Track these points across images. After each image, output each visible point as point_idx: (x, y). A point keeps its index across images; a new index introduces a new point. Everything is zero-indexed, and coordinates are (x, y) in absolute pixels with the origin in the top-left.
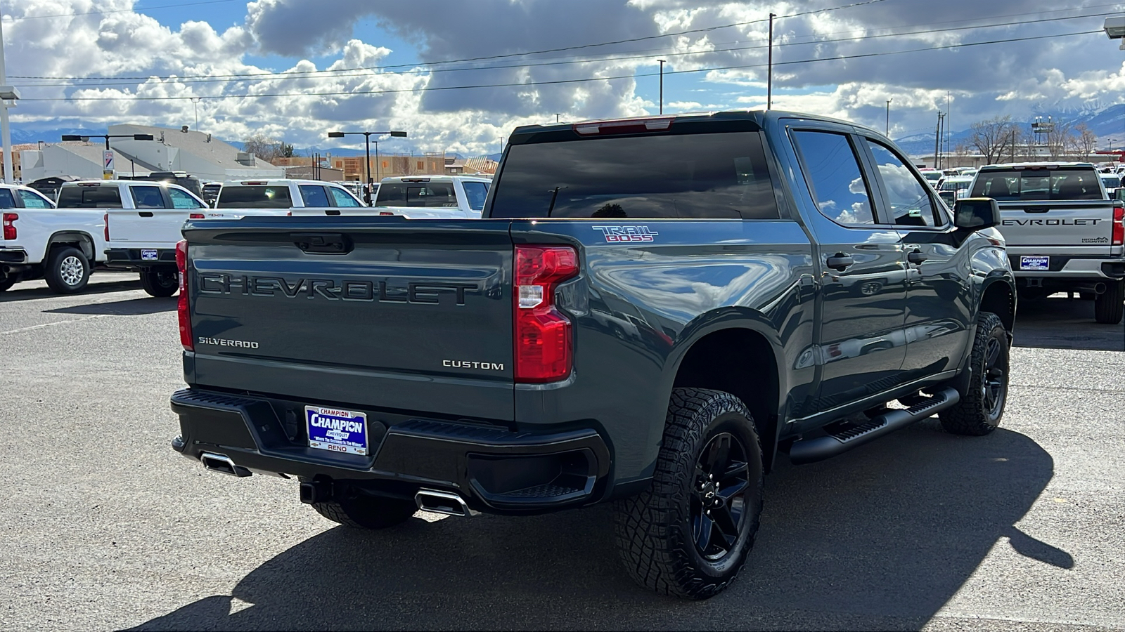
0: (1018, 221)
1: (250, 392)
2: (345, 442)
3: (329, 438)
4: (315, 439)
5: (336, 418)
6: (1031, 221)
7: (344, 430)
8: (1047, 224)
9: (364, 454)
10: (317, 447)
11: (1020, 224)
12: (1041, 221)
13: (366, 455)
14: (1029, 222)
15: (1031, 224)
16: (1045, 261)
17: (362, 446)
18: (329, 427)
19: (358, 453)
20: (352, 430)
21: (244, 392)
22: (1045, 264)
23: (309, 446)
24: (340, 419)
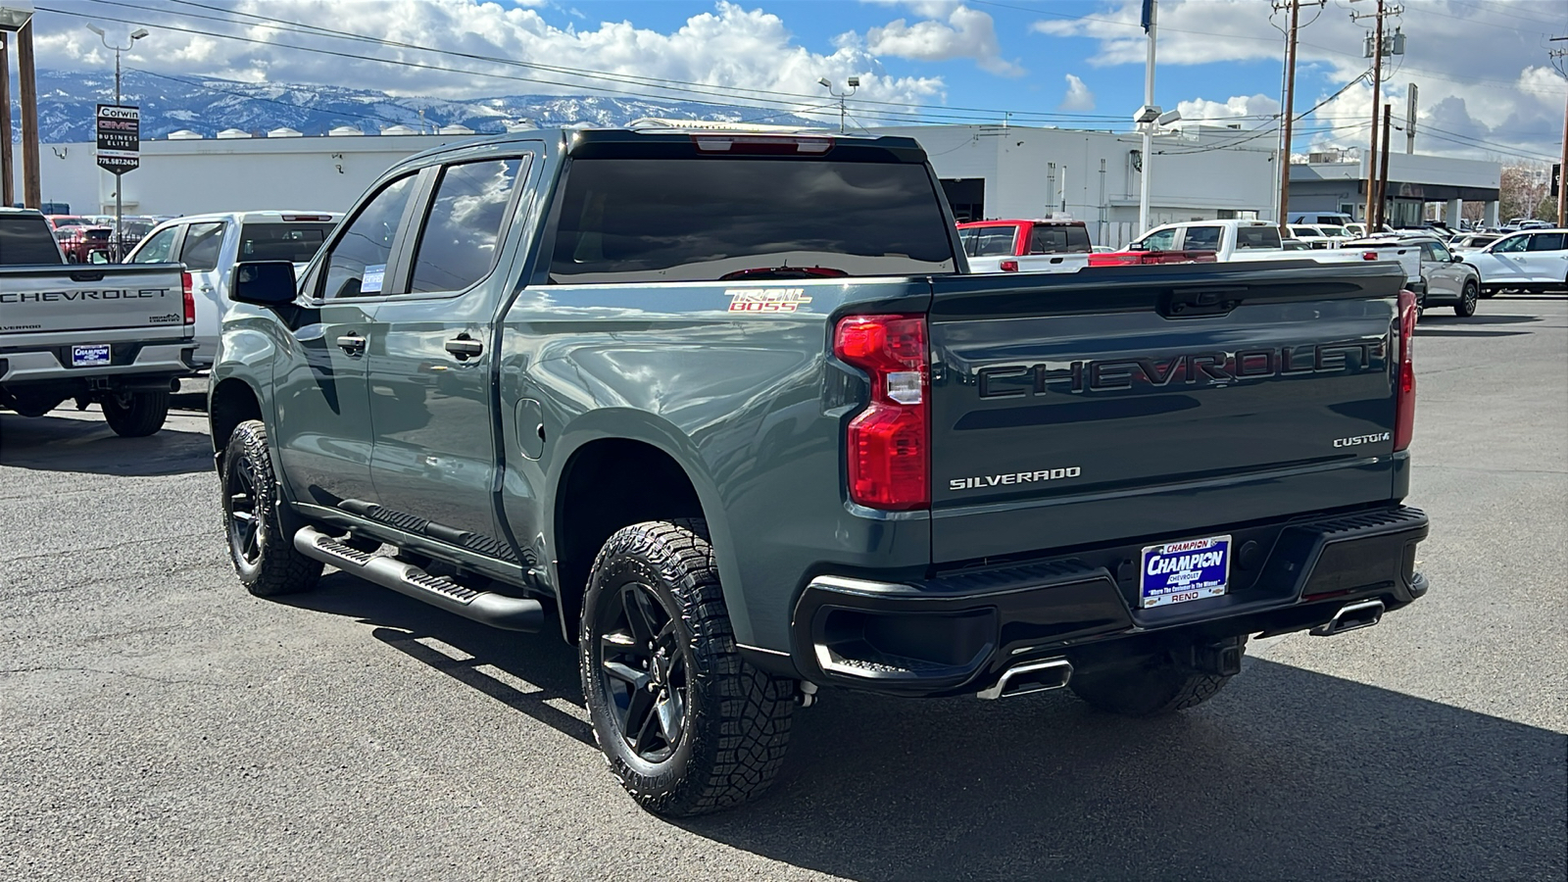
0: (64, 294)
1: (989, 558)
2: (1193, 586)
3: (1171, 586)
4: (1149, 595)
5: (1184, 554)
6: (83, 294)
7: (1195, 568)
8: (105, 297)
9: (1222, 593)
10: (1154, 605)
11: (69, 298)
12: (95, 293)
13: (1226, 593)
14: (80, 295)
15: (83, 298)
16: (105, 352)
17: (1219, 584)
18: (1174, 570)
19: (1215, 595)
20: (1206, 565)
21: (978, 562)
22: (105, 357)
23: (1143, 608)
24: (1190, 554)
